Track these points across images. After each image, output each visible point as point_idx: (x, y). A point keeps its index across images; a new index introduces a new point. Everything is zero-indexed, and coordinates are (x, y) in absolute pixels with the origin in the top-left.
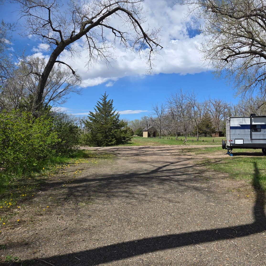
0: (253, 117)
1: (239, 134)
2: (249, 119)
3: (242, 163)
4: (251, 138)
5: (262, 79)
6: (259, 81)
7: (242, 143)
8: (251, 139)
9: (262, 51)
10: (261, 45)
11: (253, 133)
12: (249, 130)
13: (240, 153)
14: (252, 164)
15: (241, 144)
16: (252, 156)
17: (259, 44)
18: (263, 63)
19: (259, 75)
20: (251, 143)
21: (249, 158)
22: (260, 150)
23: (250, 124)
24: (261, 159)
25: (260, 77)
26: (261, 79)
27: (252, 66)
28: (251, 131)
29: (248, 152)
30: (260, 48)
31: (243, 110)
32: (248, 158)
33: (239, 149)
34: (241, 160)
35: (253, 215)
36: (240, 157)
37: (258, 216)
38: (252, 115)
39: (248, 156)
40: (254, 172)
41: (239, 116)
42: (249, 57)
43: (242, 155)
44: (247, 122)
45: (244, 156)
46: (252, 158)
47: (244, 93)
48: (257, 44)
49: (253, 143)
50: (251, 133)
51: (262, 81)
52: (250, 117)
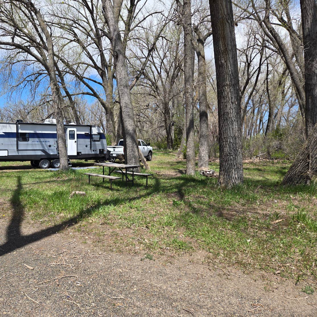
0: (19, 124)
1: (2, 144)
2: (15, 126)
3: (5, 178)
4: (17, 148)
5: (32, 80)
6: (28, 81)
7: (7, 155)
8: (18, 150)
9: (29, 46)
10: (29, 38)
11: (20, 143)
12: (16, 139)
13: (5, 166)
14: (16, 179)
15: (5, 156)
16: (18, 170)
17: (27, 36)
18: (32, 60)
19: (28, 75)
20: (18, 154)
21: (15, 172)
22: (28, 163)
23: (16, 132)
24: (28, 172)
25: (29, 76)
26: (30, 79)
27: (19, 61)
28: (17, 140)
29: (14, 165)
30: (28, 41)
31: (12, 115)
32: (13, 172)
33: (4, 162)
34: (4, 175)
35: (6, 235)
36: (4, 172)
37: (12, 235)
38: (18, 121)
39: (14, 170)
40: (16, 188)
41: (7, 122)
42: (14, 50)
43: (7, 169)
44: (13, 129)
45: (9, 170)
46: (18, 172)
47: (10, 93)
48: (24, 36)
49: (19, 154)
50: (17, 142)
51: (32, 82)
52: (16, 124)
